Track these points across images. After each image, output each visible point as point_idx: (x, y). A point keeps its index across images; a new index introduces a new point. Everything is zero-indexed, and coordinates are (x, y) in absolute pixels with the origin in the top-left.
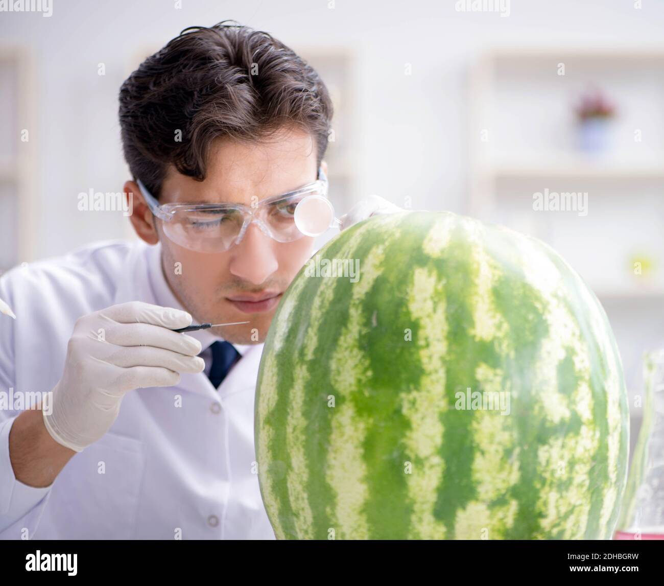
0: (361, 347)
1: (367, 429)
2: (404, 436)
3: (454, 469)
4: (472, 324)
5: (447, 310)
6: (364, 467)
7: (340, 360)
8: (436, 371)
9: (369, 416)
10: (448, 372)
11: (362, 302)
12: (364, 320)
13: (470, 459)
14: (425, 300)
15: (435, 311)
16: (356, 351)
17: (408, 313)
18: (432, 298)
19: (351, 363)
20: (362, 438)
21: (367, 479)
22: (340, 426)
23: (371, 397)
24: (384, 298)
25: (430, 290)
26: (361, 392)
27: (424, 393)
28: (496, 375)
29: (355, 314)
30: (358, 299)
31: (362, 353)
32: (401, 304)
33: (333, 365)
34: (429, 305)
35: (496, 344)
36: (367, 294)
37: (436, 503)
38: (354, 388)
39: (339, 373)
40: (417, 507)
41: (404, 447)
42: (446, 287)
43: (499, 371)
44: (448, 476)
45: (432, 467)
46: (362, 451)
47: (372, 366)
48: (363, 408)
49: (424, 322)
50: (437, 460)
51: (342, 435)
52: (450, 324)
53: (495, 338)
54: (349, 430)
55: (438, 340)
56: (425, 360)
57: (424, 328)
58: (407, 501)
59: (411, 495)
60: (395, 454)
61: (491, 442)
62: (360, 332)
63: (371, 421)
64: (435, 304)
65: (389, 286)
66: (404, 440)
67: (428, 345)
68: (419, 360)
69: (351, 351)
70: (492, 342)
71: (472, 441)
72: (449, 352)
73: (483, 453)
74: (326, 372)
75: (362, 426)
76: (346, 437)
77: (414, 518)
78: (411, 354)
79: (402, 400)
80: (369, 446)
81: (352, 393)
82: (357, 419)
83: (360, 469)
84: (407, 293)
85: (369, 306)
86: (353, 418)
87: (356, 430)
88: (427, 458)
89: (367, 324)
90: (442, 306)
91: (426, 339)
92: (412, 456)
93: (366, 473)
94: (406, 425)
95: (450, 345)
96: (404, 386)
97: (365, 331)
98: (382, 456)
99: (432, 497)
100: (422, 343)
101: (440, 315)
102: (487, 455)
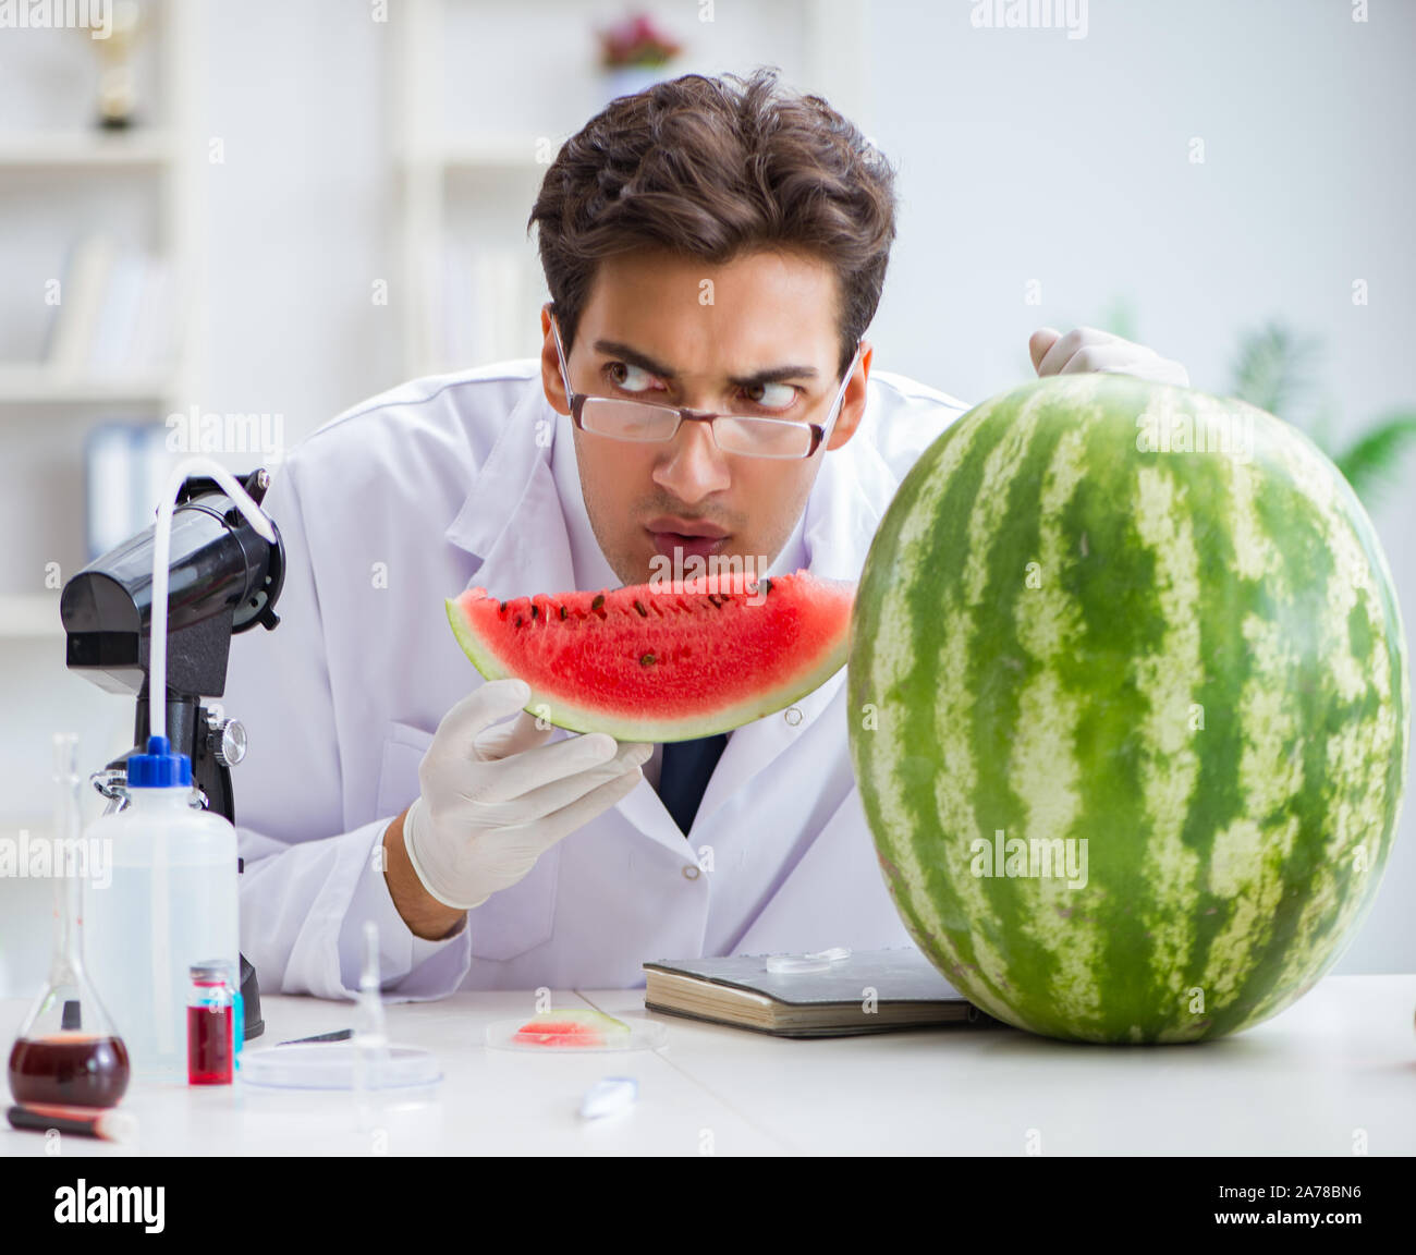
0: (1066, 588)
1: (1081, 711)
2: (1138, 721)
3: (1213, 771)
4: (1233, 555)
5: (1195, 533)
6: (1076, 766)
7: (1030, 606)
8: (1186, 626)
9: (1084, 691)
10: (1203, 626)
11: (1059, 518)
12: (1067, 547)
13: (1236, 756)
14: (1161, 518)
15: (1177, 533)
16: (1057, 593)
17: (1137, 538)
18: (1171, 515)
19: (1050, 611)
20: (1072, 724)
21: (1081, 785)
22: (1035, 705)
23: (1086, 663)
24: (1096, 514)
25: (1166, 505)
26: (1069, 655)
27: (1168, 658)
28: (1269, 631)
29: (1051, 537)
30: (1052, 514)
31: (1066, 598)
32: (1124, 522)
33: (1020, 614)
34: (1168, 524)
35: (1268, 585)
36: (1066, 506)
37: (1186, 822)
38: (1058, 649)
39: (1031, 626)
40: (1156, 828)
41: (1140, 738)
42: (1189, 497)
43: (1273, 625)
44: (1205, 781)
45: (1180, 768)
46: (1072, 743)
47: (1086, 615)
48: (1072, 680)
49: (1162, 550)
50: (1189, 758)
51: (1039, 718)
52: (1201, 554)
53: (1265, 576)
54: (1050, 712)
55: (1186, 579)
56: (1167, 609)
57: (1164, 560)
58: (1143, 819)
59: (1149, 809)
60: (1126, 749)
61: (1266, 730)
62: (1062, 565)
63: (1087, 698)
64: (1177, 524)
65: (1100, 495)
66: (1139, 728)
67: (1170, 586)
68: (1159, 609)
69: (1049, 593)
70: (1262, 582)
71: (1239, 730)
72: (1203, 596)
73: (1254, 747)
74: (1009, 623)
75: (1072, 706)
76: (1043, 724)
77: (1152, 843)
78: (1147, 599)
79: (1136, 667)
80: (1083, 737)
81: (1054, 656)
82: (1064, 695)
83: (1069, 771)
84: (1131, 508)
85: (1073, 522)
86: (1057, 695)
87: (1063, 711)
88: (1175, 755)
89: (1073, 551)
90: (1187, 527)
91: (1168, 576)
92: (1153, 752)
93: (1078, 777)
94: (1141, 705)
95: (1203, 586)
96: (1138, 648)
97: (1069, 563)
98: (1104, 752)
99: (1181, 813)
100: (1161, 582)
101: (1185, 541)
102: (1260, 751)
